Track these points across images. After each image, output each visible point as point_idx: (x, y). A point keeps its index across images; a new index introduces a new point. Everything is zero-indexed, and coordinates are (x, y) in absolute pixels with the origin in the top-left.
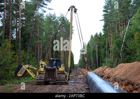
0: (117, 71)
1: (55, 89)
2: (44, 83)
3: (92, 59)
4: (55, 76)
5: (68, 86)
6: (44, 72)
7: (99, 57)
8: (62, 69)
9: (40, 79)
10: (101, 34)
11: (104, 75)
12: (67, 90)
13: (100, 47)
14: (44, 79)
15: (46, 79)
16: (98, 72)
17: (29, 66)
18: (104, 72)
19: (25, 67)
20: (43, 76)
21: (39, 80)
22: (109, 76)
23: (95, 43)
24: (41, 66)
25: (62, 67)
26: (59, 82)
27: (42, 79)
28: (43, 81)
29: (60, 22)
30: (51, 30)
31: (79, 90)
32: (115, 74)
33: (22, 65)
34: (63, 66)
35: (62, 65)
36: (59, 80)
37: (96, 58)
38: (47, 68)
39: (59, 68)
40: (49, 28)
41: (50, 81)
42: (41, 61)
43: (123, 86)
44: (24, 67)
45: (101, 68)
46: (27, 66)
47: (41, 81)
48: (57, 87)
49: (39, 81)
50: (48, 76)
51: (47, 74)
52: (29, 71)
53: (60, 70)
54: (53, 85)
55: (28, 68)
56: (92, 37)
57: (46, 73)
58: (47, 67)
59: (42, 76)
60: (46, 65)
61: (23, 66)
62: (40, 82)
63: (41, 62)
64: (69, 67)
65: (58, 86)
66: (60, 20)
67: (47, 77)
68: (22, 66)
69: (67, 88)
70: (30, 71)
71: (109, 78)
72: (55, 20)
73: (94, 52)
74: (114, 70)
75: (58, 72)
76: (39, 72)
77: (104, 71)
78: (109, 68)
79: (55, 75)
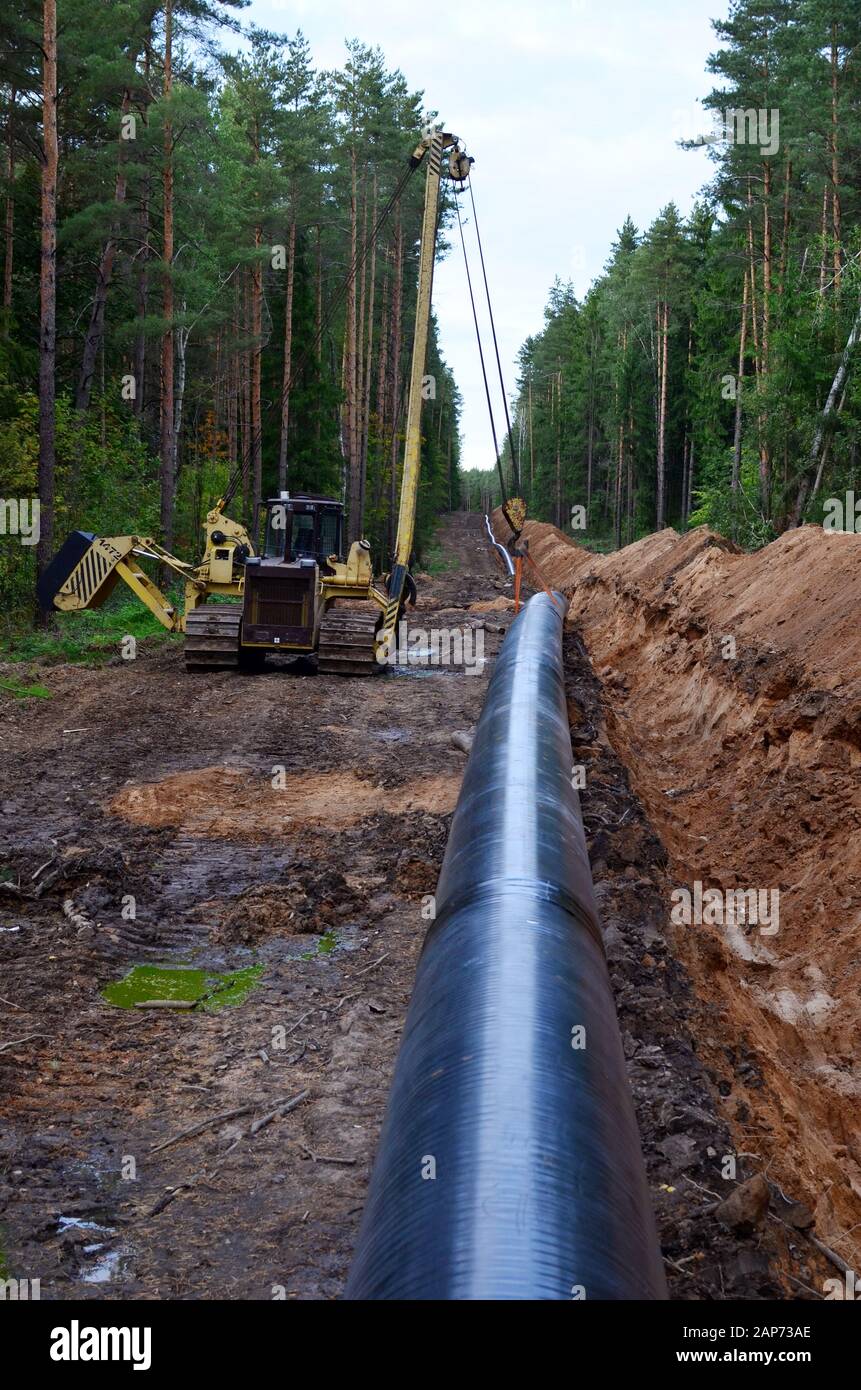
0: (754, 586)
1: (312, 705)
2: (234, 662)
3: (617, 445)
4: (304, 623)
5: (388, 688)
6: (240, 591)
7: (680, 430)
8: (353, 569)
9: (211, 637)
10: (704, 219)
11: (673, 601)
12: (380, 717)
13: (695, 338)
14: (233, 633)
15: (250, 636)
16: (638, 569)
17: (135, 542)
18: (680, 577)
19: (108, 550)
20: (229, 617)
21: (201, 639)
22: (702, 619)
23: (648, 304)
24: (212, 549)
25: (352, 556)
26: (332, 657)
27: (222, 633)
28: (226, 647)
29: (342, 118)
30: (269, 197)
31: (449, 715)
32: (738, 611)
33: (88, 536)
34: (359, 554)
35: (355, 546)
36: (333, 649)
37: (649, 435)
38: (257, 565)
39: (338, 567)
40: (247, 175)
41: (273, 650)
42: (211, 514)
43: (761, 701)
44: (104, 553)
45: (660, 545)
46: (122, 544)
47: (215, 648)
48: (325, 692)
49: (204, 647)
50: (261, 619)
51: (255, 608)
52: (131, 576)
53: (340, 577)
54: (295, 680)
55: (128, 559)
56: (628, 240)
57: (248, 602)
58: (252, 559)
59: (223, 620)
60: (245, 540)
61: (96, 547)
62: (210, 655)
63: (214, 521)
64: (402, 558)
65: (326, 686)
66: (342, 106)
67: (254, 622)
68: (89, 544)
69: (383, 705)
70: (141, 574)
71: (702, 632)
72: (303, 103)
73: (639, 378)
74: (743, 573)
75: (330, 594)
76: (199, 587)
77: (679, 567)
78: (714, 551)
79: (305, 609)
